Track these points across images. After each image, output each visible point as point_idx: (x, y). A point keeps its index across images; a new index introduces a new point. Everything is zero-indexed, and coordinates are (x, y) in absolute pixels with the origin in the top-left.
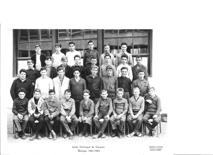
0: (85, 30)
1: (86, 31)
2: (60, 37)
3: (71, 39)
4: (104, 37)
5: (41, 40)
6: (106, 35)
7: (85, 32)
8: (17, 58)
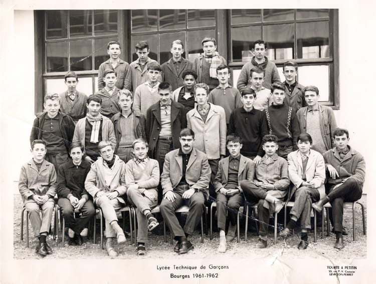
0: (189, 10)
1: (190, 12)
2: (134, 27)
3: (159, 30)
4: (232, 24)
5: (94, 35)
6: (234, 21)
7: (189, 14)
8: (44, 75)
